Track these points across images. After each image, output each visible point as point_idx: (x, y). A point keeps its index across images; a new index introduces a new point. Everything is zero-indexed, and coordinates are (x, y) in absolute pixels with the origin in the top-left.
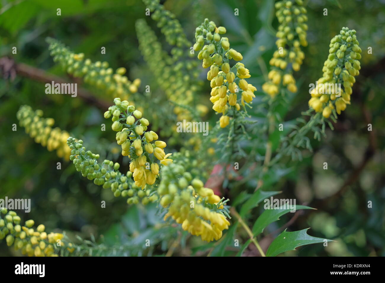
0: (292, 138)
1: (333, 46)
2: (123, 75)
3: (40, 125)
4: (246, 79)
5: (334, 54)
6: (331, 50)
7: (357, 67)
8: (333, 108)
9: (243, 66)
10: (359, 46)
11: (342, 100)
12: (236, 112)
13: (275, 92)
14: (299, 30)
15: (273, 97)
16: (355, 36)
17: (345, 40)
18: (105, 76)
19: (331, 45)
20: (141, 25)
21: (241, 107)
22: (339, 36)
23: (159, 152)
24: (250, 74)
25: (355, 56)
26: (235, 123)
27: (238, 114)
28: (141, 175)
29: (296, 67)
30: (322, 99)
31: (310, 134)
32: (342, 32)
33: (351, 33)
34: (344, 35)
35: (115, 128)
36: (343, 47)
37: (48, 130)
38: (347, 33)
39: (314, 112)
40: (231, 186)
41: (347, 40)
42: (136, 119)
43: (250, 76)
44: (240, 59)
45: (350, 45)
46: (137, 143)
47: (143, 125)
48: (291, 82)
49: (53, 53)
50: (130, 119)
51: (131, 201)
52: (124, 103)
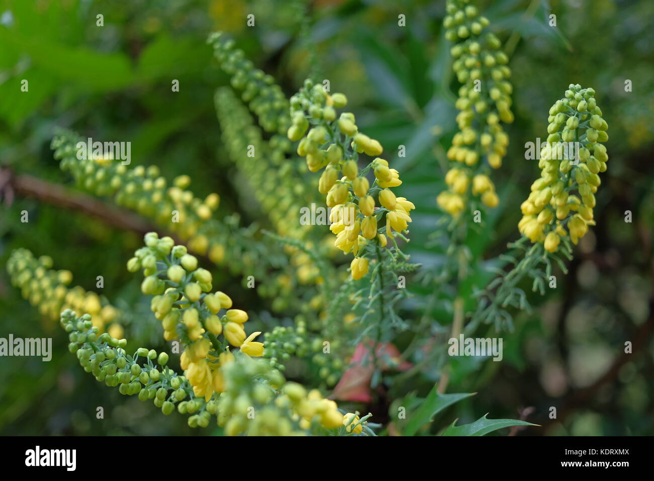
0: (495, 291)
1: (553, 121)
2: (186, 189)
3: (46, 283)
4: (392, 189)
5: (557, 134)
6: (551, 127)
7: (601, 157)
8: (564, 233)
9: (385, 165)
10: (603, 117)
11: (578, 218)
12: (381, 249)
13: (459, 209)
14: (495, 93)
15: (456, 216)
16: (594, 99)
17: (574, 108)
18: (152, 191)
19: (550, 119)
20: (223, 99)
21: (388, 239)
22: (565, 101)
23: (234, 331)
24: (400, 178)
25: (596, 136)
26: (381, 270)
27: (385, 254)
28: (202, 375)
29: (495, 161)
30: (541, 217)
31: (525, 283)
32: (569, 93)
33: (586, 94)
34: (572, 98)
35: (148, 289)
36: (572, 121)
37: (60, 292)
38: (578, 95)
39: (528, 243)
40: (389, 381)
41: (578, 108)
42: (188, 271)
43: (400, 182)
44: (377, 151)
45: (585, 116)
46: (190, 317)
47: (202, 282)
48: (488, 189)
49: (58, 154)
50: (175, 272)
51: (195, 421)
52: (163, 242)
